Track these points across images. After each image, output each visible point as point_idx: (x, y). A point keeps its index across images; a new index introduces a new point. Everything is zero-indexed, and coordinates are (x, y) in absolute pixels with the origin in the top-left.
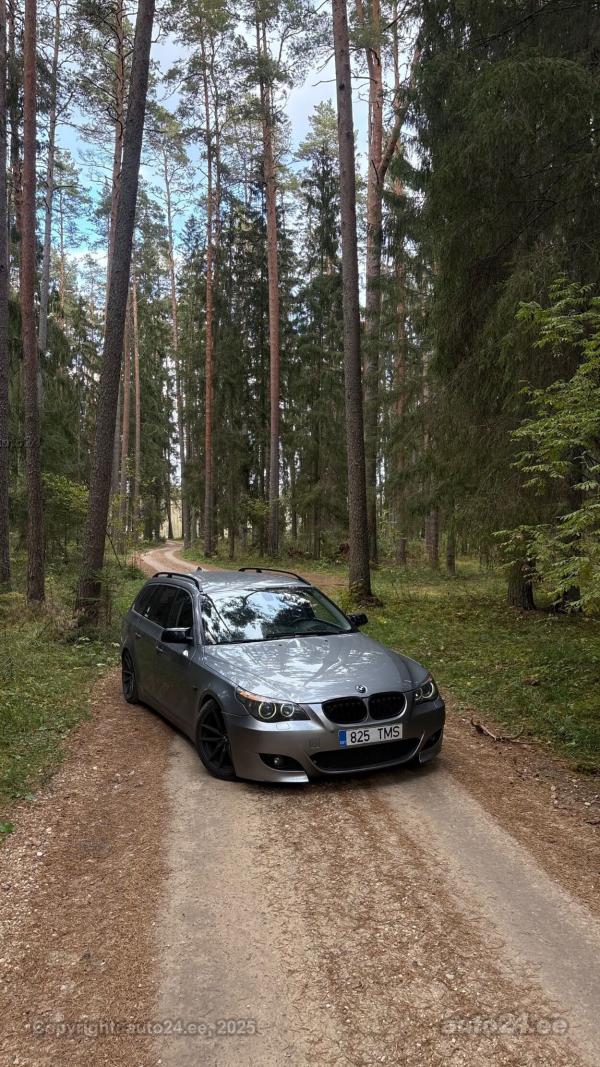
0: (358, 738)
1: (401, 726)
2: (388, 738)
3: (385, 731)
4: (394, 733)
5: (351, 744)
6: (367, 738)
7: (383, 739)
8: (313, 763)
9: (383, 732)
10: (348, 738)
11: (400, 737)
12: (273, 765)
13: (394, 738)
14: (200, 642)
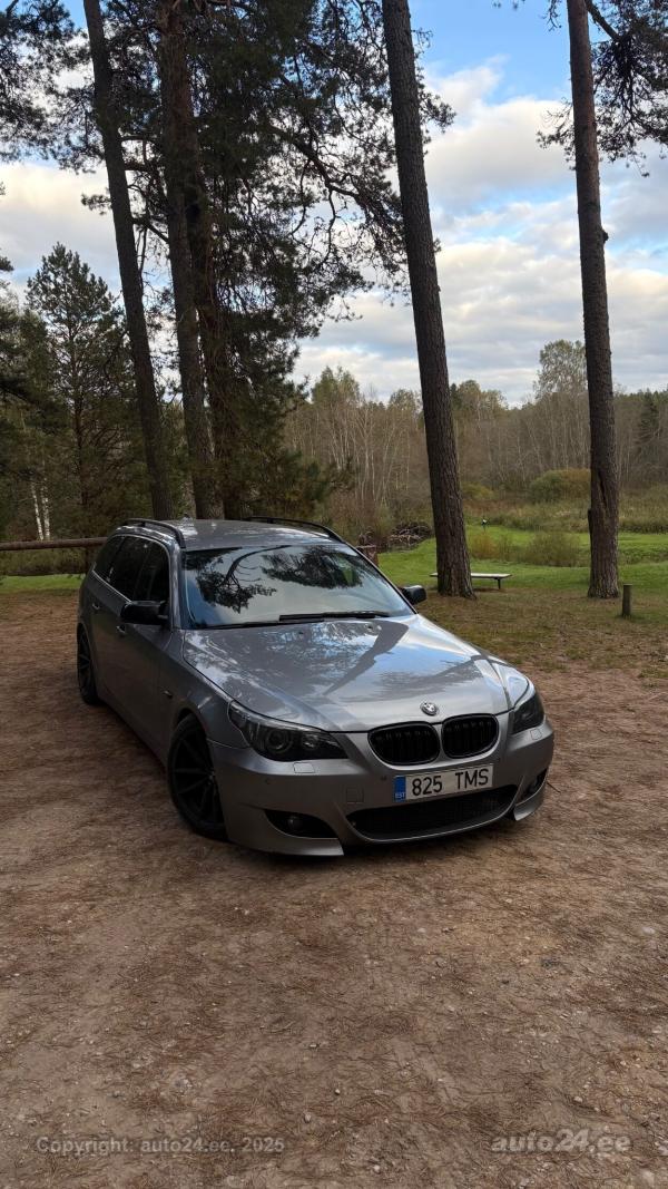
0: (423, 787)
1: (490, 768)
2: (471, 788)
3: (467, 776)
4: (479, 780)
5: (414, 797)
6: (438, 787)
7: (463, 789)
8: (352, 826)
9: (463, 777)
10: (409, 788)
11: (489, 785)
12: (287, 829)
13: (479, 787)
14: (178, 623)
